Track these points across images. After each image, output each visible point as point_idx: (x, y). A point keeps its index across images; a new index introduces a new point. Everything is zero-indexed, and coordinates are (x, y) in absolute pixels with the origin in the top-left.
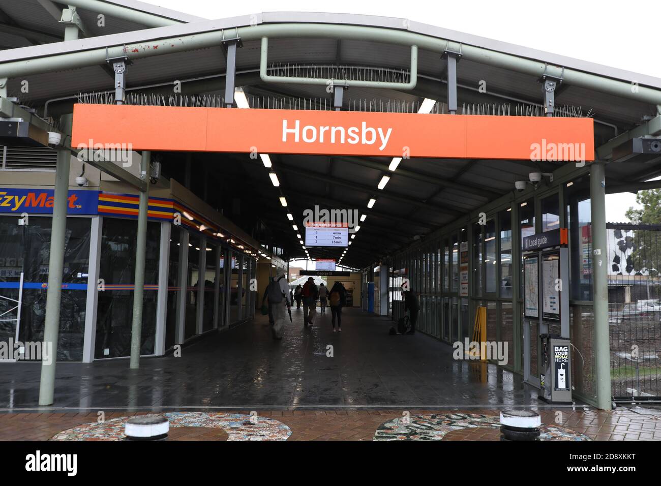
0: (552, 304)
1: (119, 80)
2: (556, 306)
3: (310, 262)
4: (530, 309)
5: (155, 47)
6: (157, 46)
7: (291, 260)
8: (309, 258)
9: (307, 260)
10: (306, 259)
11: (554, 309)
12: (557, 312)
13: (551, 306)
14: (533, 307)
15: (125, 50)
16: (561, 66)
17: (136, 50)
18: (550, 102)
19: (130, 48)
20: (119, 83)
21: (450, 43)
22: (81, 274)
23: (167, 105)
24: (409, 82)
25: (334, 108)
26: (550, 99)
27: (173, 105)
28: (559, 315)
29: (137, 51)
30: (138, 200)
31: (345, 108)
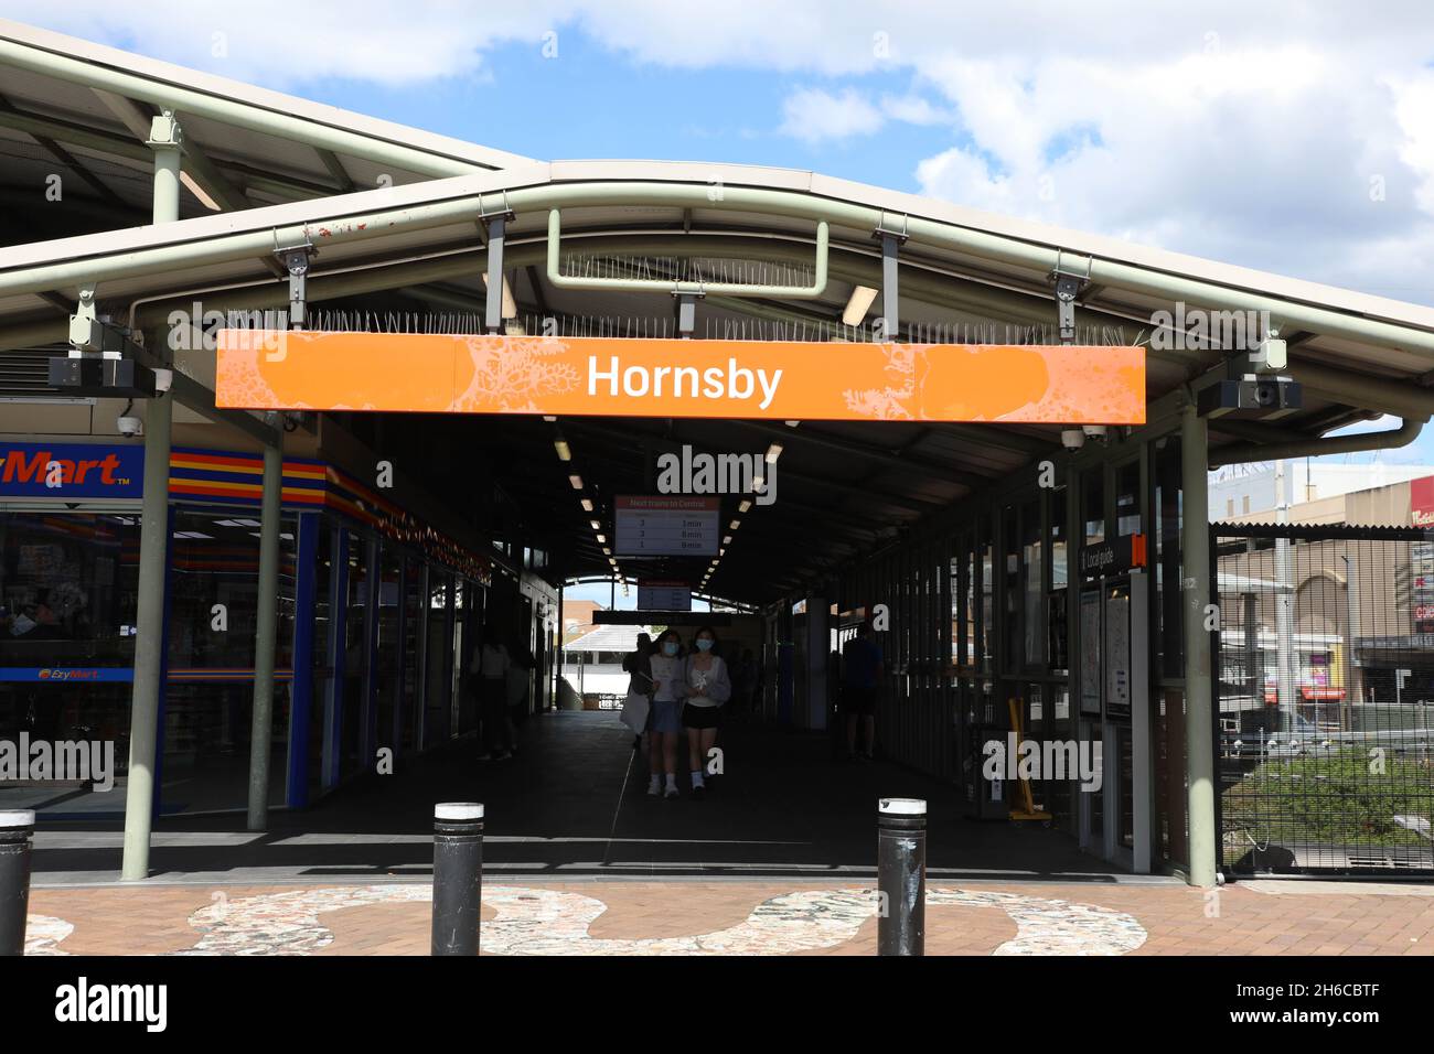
0: (1120, 686)
1: (297, 285)
2: (1125, 689)
3: (619, 587)
4: (1090, 697)
5: (362, 227)
6: (364, 226)
7: (568, 581)
8: (618, 577)
9: (613, 581)
10: (610, 578)
11: (1123, 696)
12: (1125, 701)
13: (1119, 690)
14: (1093, 694)
15: (306, 232)
16: (1087, 255)
17: (327, 234)
18: (1067, 320)
19: (315, 229)
20: (298, 292)
21: (886, 214)
22: (127, 627)
23: (384, 330)
24: (813, 285)
25: (678, 334)
26: (1067, 313)
27: (393, 331)
28: (1130, 706)
29: (329, 233)
30: (262, 466)
31: (697, 334)
